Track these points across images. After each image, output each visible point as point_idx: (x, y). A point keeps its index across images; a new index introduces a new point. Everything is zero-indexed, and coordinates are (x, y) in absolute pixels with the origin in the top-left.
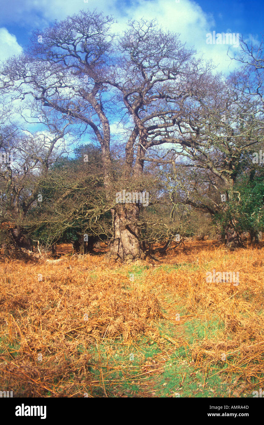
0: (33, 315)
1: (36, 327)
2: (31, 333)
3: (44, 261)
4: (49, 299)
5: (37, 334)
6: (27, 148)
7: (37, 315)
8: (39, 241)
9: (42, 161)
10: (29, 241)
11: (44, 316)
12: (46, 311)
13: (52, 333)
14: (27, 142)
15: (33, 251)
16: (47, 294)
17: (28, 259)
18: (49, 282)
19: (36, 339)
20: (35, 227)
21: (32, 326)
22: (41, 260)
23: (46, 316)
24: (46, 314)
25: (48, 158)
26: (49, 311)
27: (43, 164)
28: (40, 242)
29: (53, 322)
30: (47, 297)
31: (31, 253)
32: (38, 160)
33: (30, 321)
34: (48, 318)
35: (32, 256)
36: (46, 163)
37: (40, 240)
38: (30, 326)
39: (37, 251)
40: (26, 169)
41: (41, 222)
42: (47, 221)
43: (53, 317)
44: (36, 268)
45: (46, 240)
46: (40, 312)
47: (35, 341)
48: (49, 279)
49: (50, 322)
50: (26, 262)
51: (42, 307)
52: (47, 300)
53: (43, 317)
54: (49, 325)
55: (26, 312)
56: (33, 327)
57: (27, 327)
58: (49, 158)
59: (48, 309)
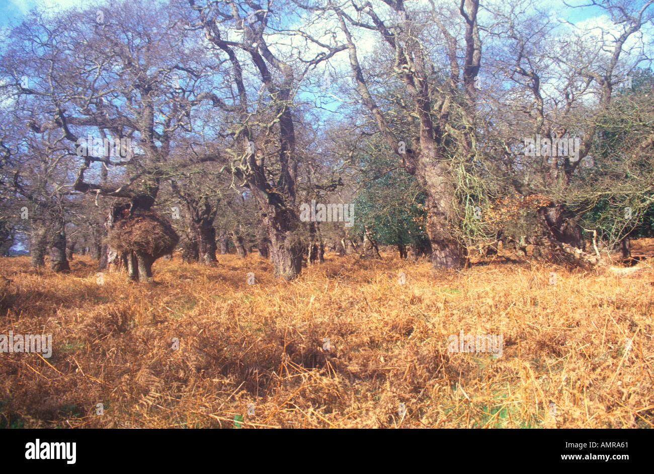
0: (574, 370)
1: (578, 395)
2: (567, 404)
3: (604, 269)
4: (608, 341)
5: (578, 409)
6: (571, 57)
7: (582, 369)
8: (595, 231)
9: (599, 81)
10: (577, 231)
11: (596, 372)
12: (600, 365)
13: (609, 409)
14: (568, 44)
15: (584, 250)
16: (604, 330)
17: (574, 265)
18: (611, 308)
19: (574, 419)
20: (586, 202)
21: (571, 391)
22: (599, 267)
23: (600, 375)
24: (599, 370)
25: (611, 72)
26: (607, 364)
27: (603, 84)
28: (599, 233)
29: (611, 386)
30: (604, 336)
31: (581, 254)
32: (592, 78)
33: (568, 380)
34: (604, 379)
35: (581, 258)
36: (608, 83)
37: (598, 230)
38: (566, 390)
39: (592, 251)
40: (571, 96)
41: (599, 193)
42: (609, 192)
43: (613, 376)
44: (588, 281)
45: (610, 230)
46: (587, 366)
47: (572, 421)
48: (613, 302)
49: (607, 387)
50: (571, 270)
51: (592, 356)
52: (603, 341)
53: (593, 376)
54: (603, 393)
55: (562, 362)
56: (571, 393)
57: (560, 391)
58: (613, 74)
59: (605, 361)
